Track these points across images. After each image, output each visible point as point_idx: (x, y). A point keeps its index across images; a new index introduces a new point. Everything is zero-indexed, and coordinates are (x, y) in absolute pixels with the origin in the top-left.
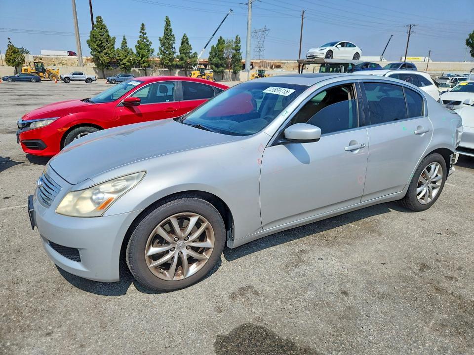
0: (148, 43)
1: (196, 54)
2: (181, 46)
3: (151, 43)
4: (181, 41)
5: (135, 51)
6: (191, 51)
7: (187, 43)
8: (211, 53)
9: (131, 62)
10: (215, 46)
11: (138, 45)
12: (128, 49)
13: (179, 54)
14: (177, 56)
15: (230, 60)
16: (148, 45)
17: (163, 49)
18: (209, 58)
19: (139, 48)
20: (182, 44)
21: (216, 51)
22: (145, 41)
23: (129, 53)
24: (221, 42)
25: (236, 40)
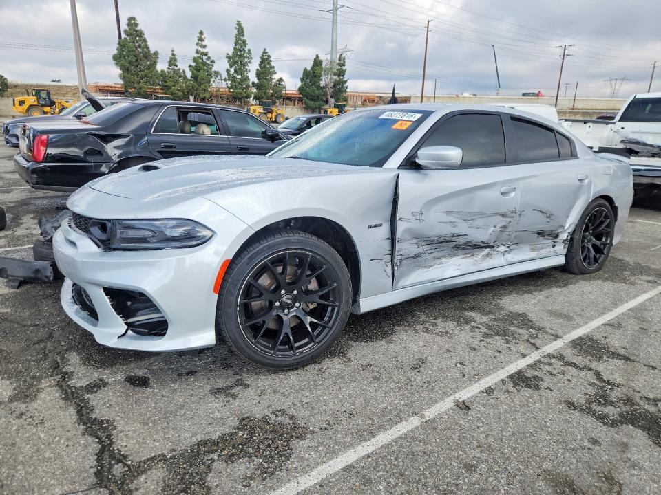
0: (209, 62)
1: (281, 80)
2: (258, 67)
3: (213, 61)
4: (260, 60)
5: (189, 75)
6: (274, 77)
7: (269, 64)
8: (302, 80)
10: (309, 69)
11: (193, 64)
12: (179, 69)
13: (256, 81)
14: (253, 83)
15: (330, 91)
16: (209, 65)
17: (232, 71)
18: (300, 88)
19: (195, 69)
20: (260, 65)
21: (311, 76)
22: (205, 58)
23: (180, 76)
24: (318, 63)
25: (340, 60)
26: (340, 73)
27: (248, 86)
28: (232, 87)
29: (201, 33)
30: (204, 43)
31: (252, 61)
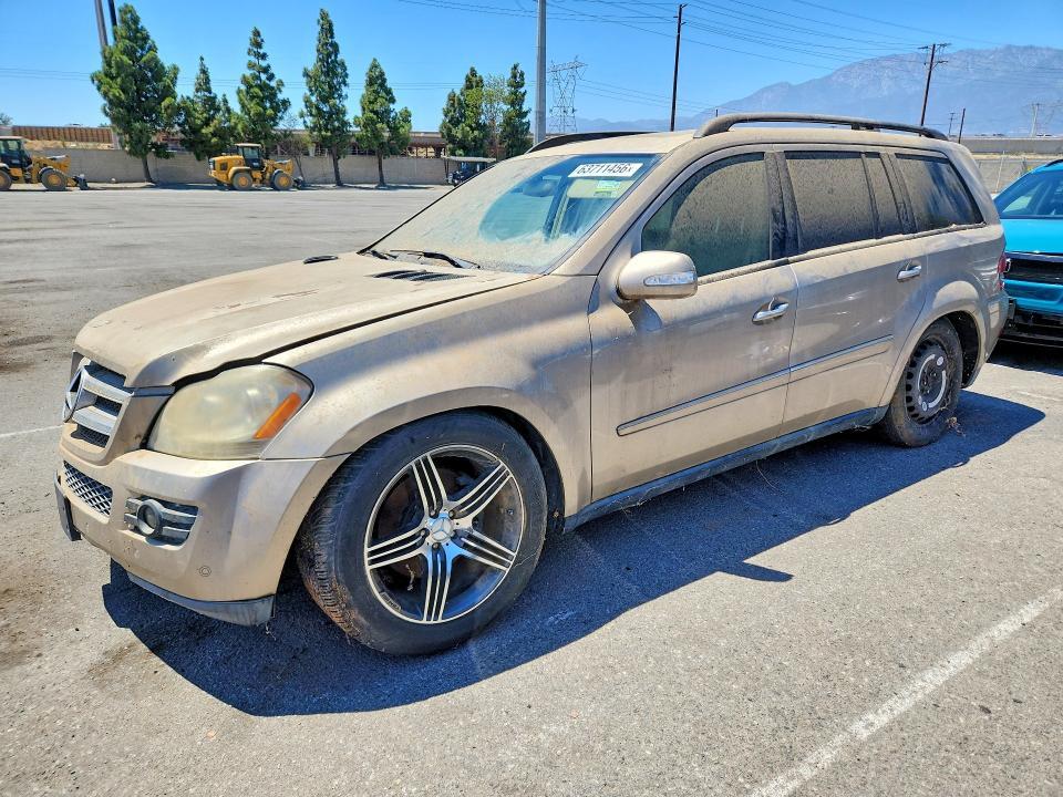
0: (273, 84)
1: (406, 113)
2: (364, 91)
3: (280, 82)
4: (366, 78)
5: (236, 107)
6: (392, 107)
7: (383, 85)
8: (446, 112)
10: (458, 92)
11: (244, 88)
12: (215, 97)
13: (360, 114)
14: (356, 119)
15: (499, 132)
16: (273, 89)
17: (314, 99)
19: (247, 96)
20: (368, 88)
21: (458, 110)
22: (263, 77)
23: (217, 110)
24: (473, 81)
25: (514, 76)
26: (516, 100)
27: (345, 124)
28: (313, 129)
29: (257, 33)
30: (261, 51)
31: (348, 81)
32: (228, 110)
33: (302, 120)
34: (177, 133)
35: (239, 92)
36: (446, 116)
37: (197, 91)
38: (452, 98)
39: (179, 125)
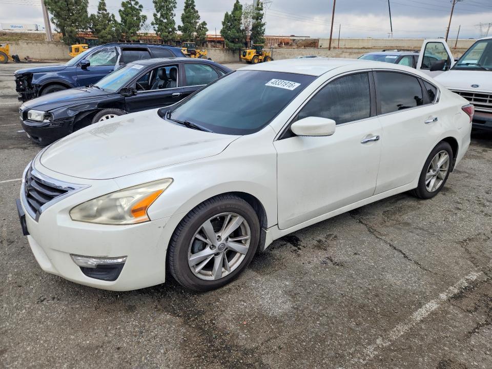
0: (137, 7)
1: (204, 24)
2: (183, 12)
3: (141, 6)
4: (185, 5)
5: (118, 19)
6: (197, 21)
7: (193, 8)
8: (224, 23)
9: (113, 36)
10: (230, 13)
11: (123, 9)
12: (108, 14)
13: (182, 25)
14: (179, 27)
15: (249, 33)
16: (137, 10)
17: (159, 15)
18: (223, 32)
19: (124, 14)
20: (185, 10)
21: (232, 21)
22: (133, 3)
23: (110, 21)
24: (237, 7)
25: (258, 5)
26: (258, 17)
27: (174, 29)
28: (158, 31)
31: (177, 6)
32: (115, 21)
33: (153, 26)
34: (89, 32)
35: (120, 11)
36: (224, 25)
37: (99, 10)
38: (227, 15)
39: (90, 28)
